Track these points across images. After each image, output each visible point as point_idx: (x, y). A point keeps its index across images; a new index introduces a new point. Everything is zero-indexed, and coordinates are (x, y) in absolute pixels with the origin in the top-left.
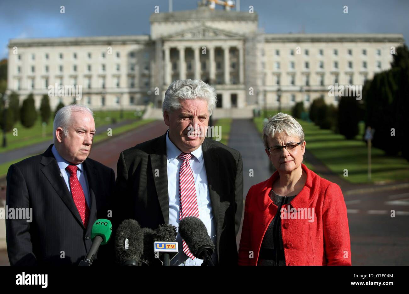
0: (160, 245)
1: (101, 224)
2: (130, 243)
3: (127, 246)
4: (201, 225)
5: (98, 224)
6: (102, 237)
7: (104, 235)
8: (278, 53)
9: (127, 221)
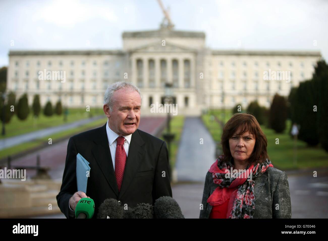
1: (85, 202)
4: (175, 205)
5: (82, 202)
6: (85, 214)
7: (87, 213)
8: (222, 64)
9: (108, 200)
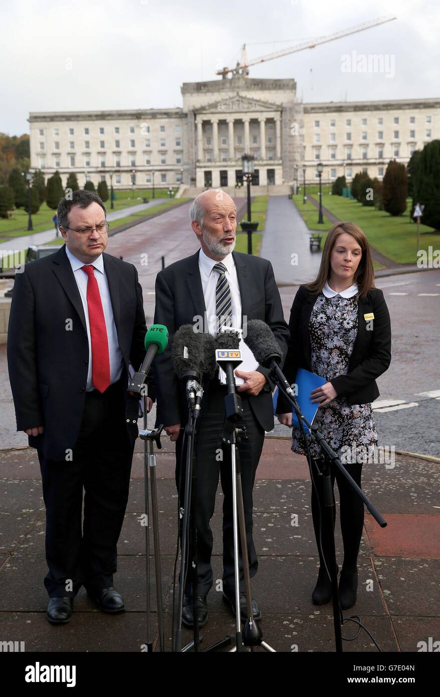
0: (223, 353)
2: (189, 352)
3: (186, 355)
5: (153, 330)
6: (157, 345)
7: (160, 343)
8: (317, 123)
9: (185, 326)
